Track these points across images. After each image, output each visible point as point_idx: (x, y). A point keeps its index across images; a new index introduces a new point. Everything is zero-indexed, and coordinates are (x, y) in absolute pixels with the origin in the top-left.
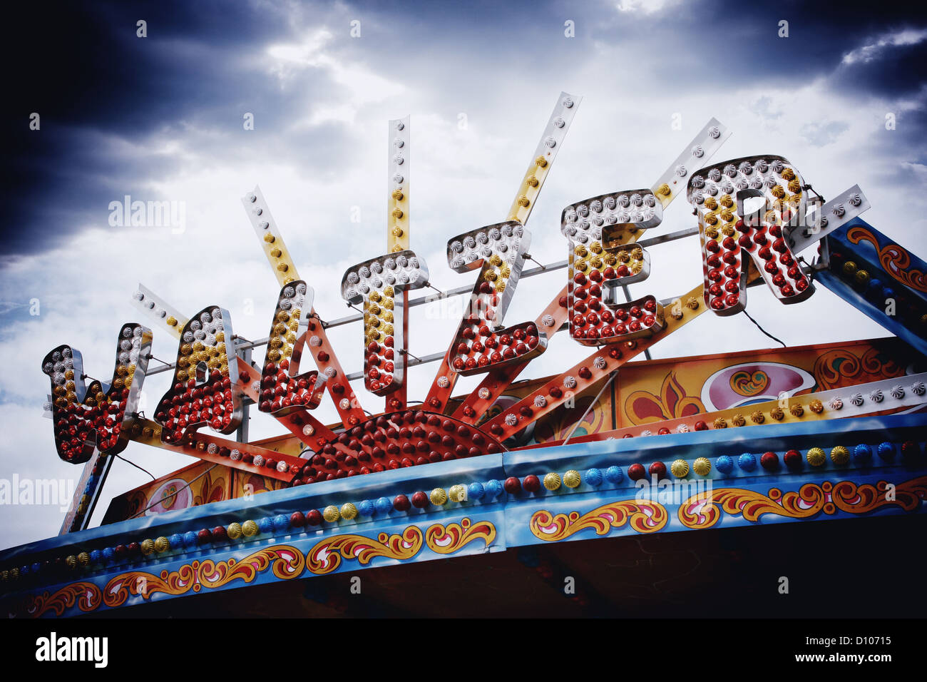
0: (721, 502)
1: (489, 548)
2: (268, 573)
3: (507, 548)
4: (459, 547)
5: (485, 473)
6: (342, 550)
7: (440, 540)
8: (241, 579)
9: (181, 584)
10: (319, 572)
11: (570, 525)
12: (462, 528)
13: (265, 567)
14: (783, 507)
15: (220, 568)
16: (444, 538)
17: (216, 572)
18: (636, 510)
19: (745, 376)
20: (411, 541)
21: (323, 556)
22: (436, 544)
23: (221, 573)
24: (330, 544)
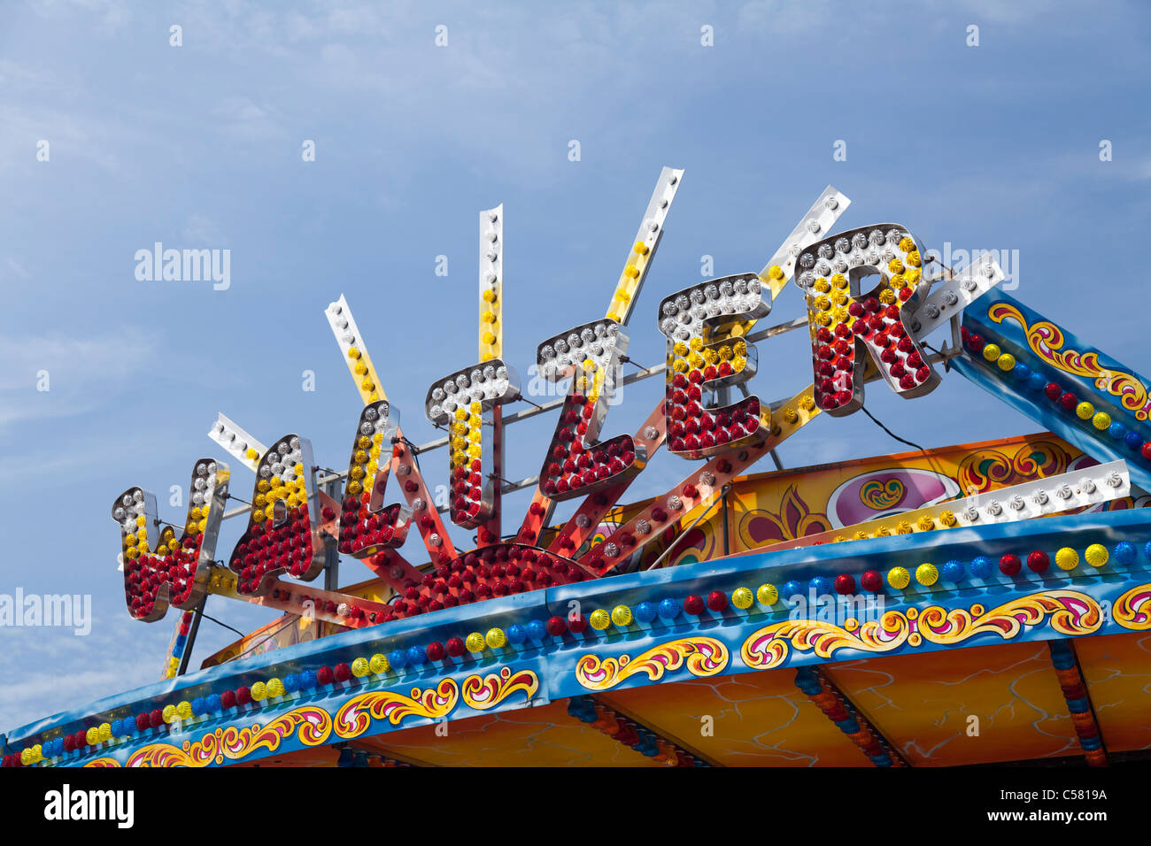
0: (789, 636)
1: (532, 701)
2: (293, 739)
3: (552, 701)
4: (498, 701)
5: (528, 612)
6: (372, 708)
7: (477, 694)
8: (265, 748)
9: (203, 756)
10: (348, 736)
11: (619, 671)
12: (501, 678)
13: (290, 733)
14: (861, 639)
15: (244, 735)
16: (482, 691)
17: (240, 741)
18: (694, 650)
19: (876, 486)
20: (445, 696)
21: (351, 717)
22: (472, 698)
23: (244, 741)
24: (359, 703)
